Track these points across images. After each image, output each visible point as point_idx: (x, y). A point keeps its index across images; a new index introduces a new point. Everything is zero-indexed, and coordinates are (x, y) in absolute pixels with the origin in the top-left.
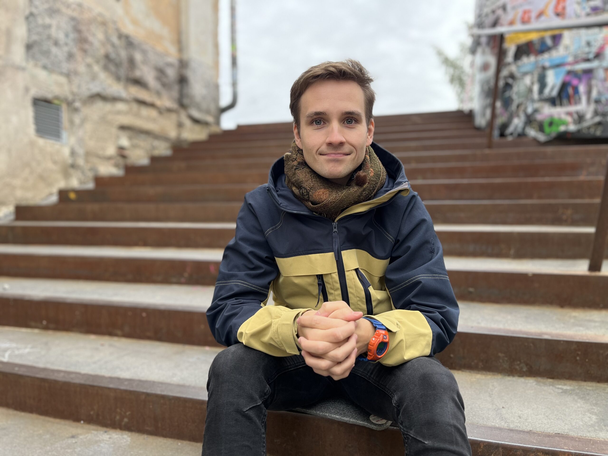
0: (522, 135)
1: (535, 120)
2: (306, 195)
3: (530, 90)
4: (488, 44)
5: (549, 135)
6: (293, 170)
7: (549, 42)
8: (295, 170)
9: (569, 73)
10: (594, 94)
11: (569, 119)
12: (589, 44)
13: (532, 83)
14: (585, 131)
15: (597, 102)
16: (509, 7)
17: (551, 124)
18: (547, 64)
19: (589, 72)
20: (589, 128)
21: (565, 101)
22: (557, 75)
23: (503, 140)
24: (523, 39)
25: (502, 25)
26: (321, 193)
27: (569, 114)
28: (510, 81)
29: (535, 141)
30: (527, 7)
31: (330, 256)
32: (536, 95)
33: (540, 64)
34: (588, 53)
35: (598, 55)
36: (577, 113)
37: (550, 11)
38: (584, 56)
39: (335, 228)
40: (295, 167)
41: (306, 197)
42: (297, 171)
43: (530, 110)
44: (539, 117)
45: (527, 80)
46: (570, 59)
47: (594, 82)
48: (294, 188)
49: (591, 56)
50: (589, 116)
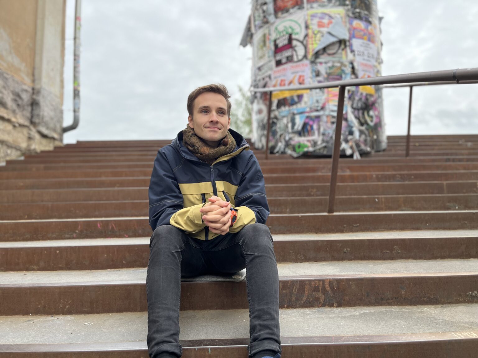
0: (283, 153)
1: (290, 145)
2: (197, 150)
3: (287, 127)
4: (261, 97)
5: (298, 153)
6: (189, 137)
7: (296, 99)
8: (191, 137)
9: (308, 117)
10: (322, 130)
11: (309, 144)
12: (317, 101)
13: (288, 123)
14: (318, 151)
15: (324, 134)
16: (272, 77)
17: (299, 147)
18: (295, 112)
19: (318, 117)
20: (320, 149)
21: (306, 134)
22: (301, 118)
23: (272, 156)
24: (281, 96)
25: (268, 87)
26: (205, 149)
27: (309, 141)
28: (275, 120)
29: (291, 157)
30: (283, 78)
31: (209, 184)
32: (290, 130)
33: (292, 111)
34: (318, 106)
35: (323, 108)
36: (313, 140)
37: (296, 81)
38: (315, 108)
39: (212, 169)
40: (190, 136)
41: (197, 151)
42: (191, 138)
43: (287, 138)
44: (292, 143)
45: (285, 121)
46: (308, 110)
47: (321, 123)
48: (189, 147)
49: (319, 108)
50: (319, 142)
